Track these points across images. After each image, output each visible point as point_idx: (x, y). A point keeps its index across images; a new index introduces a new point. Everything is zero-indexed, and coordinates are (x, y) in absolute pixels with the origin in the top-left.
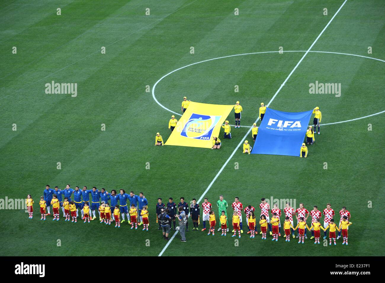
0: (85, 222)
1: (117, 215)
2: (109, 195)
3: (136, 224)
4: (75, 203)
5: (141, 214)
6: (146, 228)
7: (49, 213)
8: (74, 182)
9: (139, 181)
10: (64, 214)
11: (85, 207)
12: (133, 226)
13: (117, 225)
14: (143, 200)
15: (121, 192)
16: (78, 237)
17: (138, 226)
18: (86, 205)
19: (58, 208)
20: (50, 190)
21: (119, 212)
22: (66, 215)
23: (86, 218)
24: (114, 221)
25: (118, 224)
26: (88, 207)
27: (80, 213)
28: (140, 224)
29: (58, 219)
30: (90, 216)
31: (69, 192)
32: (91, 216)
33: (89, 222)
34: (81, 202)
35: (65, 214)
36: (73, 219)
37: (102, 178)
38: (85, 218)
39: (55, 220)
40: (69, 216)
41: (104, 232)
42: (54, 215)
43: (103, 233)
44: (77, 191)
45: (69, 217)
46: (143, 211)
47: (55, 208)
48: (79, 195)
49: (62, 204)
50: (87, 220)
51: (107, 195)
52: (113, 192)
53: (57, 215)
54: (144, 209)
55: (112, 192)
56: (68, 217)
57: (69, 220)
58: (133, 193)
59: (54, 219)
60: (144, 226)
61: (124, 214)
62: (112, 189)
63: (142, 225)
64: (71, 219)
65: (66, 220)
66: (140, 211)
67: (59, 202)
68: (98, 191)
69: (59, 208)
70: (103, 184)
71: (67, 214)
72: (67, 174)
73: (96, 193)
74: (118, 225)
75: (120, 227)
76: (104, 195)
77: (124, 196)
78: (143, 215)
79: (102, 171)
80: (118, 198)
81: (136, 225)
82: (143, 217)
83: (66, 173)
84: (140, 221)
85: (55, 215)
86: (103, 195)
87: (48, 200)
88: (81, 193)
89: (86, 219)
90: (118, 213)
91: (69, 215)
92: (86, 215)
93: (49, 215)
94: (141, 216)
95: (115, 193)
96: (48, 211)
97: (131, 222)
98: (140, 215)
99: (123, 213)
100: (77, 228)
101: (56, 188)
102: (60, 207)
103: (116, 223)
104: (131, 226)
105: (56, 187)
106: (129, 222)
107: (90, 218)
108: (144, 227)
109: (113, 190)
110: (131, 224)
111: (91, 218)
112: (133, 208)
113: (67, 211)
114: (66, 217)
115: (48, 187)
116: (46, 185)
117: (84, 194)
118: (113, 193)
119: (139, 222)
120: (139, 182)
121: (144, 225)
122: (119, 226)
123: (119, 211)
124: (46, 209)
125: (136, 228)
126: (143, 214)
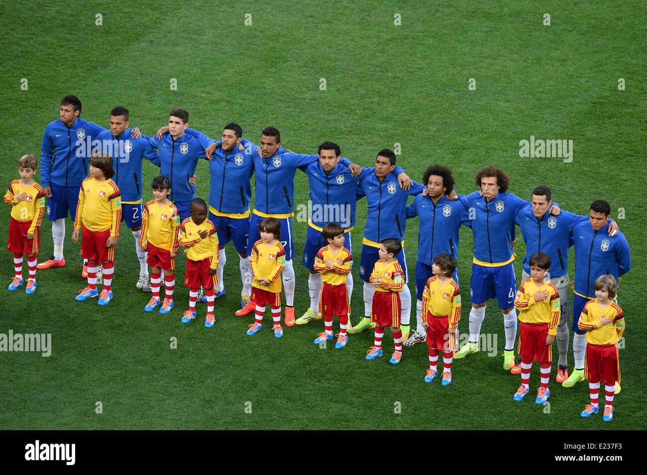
0: (254, 329)
1: (443, 314)
2: (414, 191)
3: (543, 371)
4: (212, 217)
5: (583, 320)
6: (602, 402)
7: (59, 254)
8: (218, 102)
9: (589, 134)
10: (144, 270)
11: (261, 247)
12: (527, 386)
13: (434, 368)
14: (605, 246)
15: (485, 188)
16: (210, 412)
17: (555, 386)
18: (271, 235)
19: (108, 233)
20: (82, 125)
21: (458, 298)
22: (154, 281)
23: (262, 309)
24: (419, 343)
25: (441, 366)
26: (275, 247)
27: (233, 275)
28: (569, 381)
29: (106, 298)
30: (284, 305)
31: (184, 149)
32: (290, 302)
33: (279, 332)
34: (246, 215)
35: (147, 273)
36: (192, 304)
37: (379, 93)
38: (258, 308)
39: (88, 299)
40: (168, 284)
41: (356, 400)
42: (85, 274)
43: (351, 404)
44: (232, 150)
45: (168, 293)
46: (592, 306)
47: (92, 229)
48: (238, 173)
49: (139, 214)
50: (268, 322)
51: (403, 193)
52: (434, 178)
53: (100, 271)
54: (605, 294)
55: (426, 181)
56: (162, 294)
57: (167, 307)
58: (548, 200)
59: (86, 293)
60: (594, 391)
61: (484, 309)
62: (428, 163)
63: (580, 386)
64: (181, 301)
65: (151, 306)
66: (579, 307)
67: (118, 202)
68: (347, 165)
69: (113, 234)
70: (379, 126)
71: (157, 276)
72: (179, 49)
73: (340, 180)
74: (440, 370)
75: (450, 384)
76: (392, 189)
77: (500, 207)
78: (593, 328)
79: (382, 51)
80: (459, 219)
81: (544, 381)
82: (590, 339)
83: (175, 45)
84: (572, 363)
85: (91, 270)
86: (382, 190)
87: (60, 183)
88: (251, 166)
89: (258, 317)
90: (447, 302)
91: (168, 279)
92: (263, 297)
93: (56, 266)
94: (582, 332)
95: (448, 184)
96: (56, 247)
97: (517, 362)
98: (576, 329)
99: (479, 304)
100: (206, 361)
101: (115, 119)
102: (120, 231)
103: (432, 359)
104: (514, 380)
105: (117, 112)
106: (509, 359)
107: (282, 315)
108: (594, 396)
109: (435, 171)
110: (516, 370)
111: (289, 313)
112: (539, 281)
113: (158, 258)
114: (156, 290)
115: (70, 107)
116: (61, 99)
117: (267, 172)
118: (438, 188)
119: (563, 368)
120: (589, 140)
121: (592, 386)
122: (447, 379)
123: (456, 293)
124: (44, 232)
125: (543, 396)
126: (595, 322)
